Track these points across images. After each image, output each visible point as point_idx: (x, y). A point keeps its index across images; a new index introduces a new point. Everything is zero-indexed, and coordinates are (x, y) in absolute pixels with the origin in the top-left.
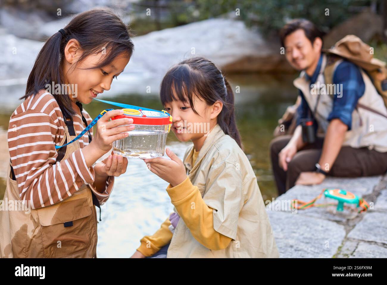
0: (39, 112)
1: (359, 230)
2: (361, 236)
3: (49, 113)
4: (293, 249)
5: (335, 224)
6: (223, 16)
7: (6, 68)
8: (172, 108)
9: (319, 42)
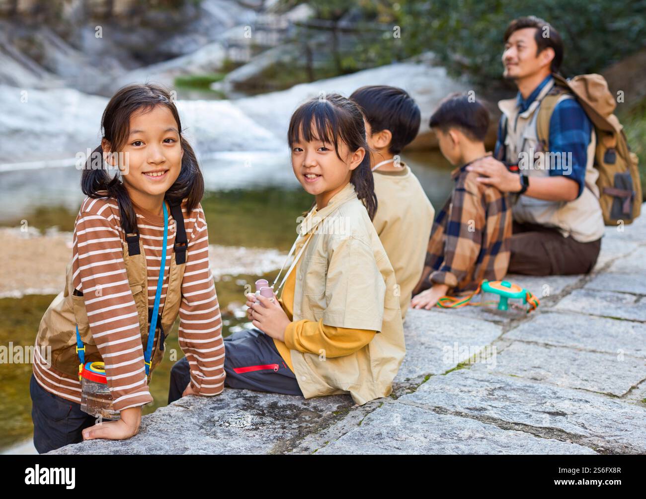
0: (95, 214)
1: (521, 331)
2: (520, 336)
3: (107, 216)
4: (423, 347)
5: (492, 324)
6: (414, 58)
7: (63, 139)
8: (306, 150)
9: (550, 54)
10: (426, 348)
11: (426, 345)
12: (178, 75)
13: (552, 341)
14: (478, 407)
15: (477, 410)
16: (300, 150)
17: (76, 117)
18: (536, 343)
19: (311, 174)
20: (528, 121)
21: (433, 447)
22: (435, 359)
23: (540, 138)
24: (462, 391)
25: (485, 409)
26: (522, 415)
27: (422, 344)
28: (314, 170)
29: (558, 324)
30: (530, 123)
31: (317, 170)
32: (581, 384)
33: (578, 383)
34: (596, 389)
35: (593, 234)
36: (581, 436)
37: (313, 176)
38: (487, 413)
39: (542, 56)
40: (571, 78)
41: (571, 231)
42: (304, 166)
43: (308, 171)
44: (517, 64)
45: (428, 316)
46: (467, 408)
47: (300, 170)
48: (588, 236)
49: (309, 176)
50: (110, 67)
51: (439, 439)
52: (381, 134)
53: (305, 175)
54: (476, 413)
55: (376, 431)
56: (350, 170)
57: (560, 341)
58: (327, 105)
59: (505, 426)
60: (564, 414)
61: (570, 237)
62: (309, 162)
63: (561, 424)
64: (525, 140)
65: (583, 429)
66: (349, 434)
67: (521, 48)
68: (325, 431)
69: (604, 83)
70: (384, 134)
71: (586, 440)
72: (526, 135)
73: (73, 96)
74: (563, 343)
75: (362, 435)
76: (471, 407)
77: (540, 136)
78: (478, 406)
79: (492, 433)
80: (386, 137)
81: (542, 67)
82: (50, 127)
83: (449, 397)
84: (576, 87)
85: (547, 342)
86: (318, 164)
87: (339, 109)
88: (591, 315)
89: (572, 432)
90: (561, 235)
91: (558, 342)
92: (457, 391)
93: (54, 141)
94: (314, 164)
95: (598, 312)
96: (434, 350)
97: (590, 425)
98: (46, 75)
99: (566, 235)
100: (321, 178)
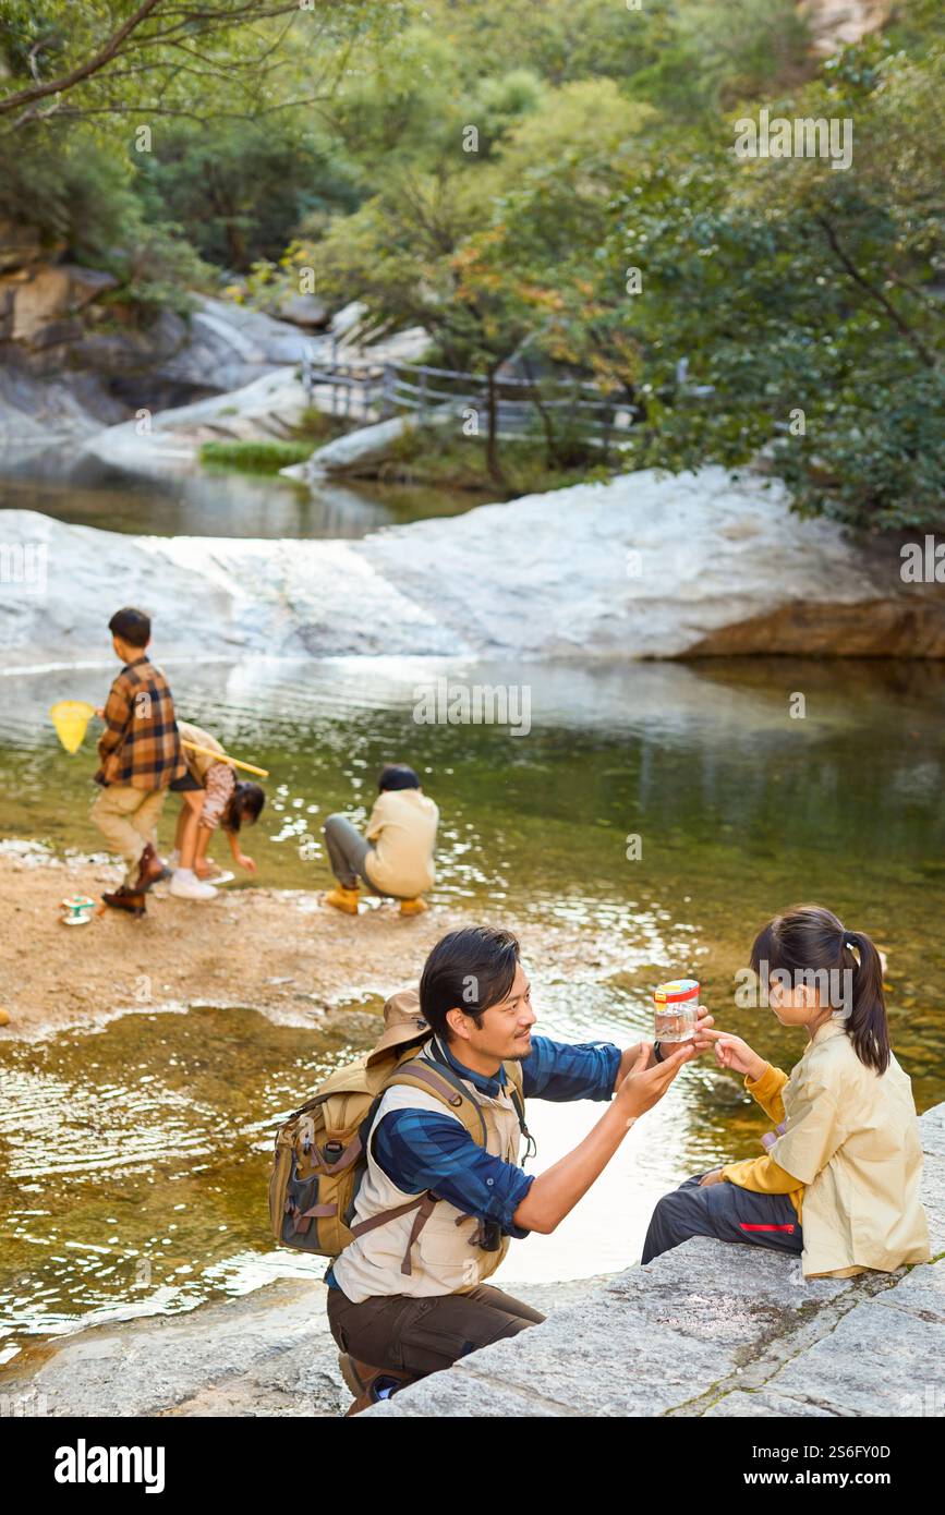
12: (207, 436)
50: (62, 411)
82: (2, 593)
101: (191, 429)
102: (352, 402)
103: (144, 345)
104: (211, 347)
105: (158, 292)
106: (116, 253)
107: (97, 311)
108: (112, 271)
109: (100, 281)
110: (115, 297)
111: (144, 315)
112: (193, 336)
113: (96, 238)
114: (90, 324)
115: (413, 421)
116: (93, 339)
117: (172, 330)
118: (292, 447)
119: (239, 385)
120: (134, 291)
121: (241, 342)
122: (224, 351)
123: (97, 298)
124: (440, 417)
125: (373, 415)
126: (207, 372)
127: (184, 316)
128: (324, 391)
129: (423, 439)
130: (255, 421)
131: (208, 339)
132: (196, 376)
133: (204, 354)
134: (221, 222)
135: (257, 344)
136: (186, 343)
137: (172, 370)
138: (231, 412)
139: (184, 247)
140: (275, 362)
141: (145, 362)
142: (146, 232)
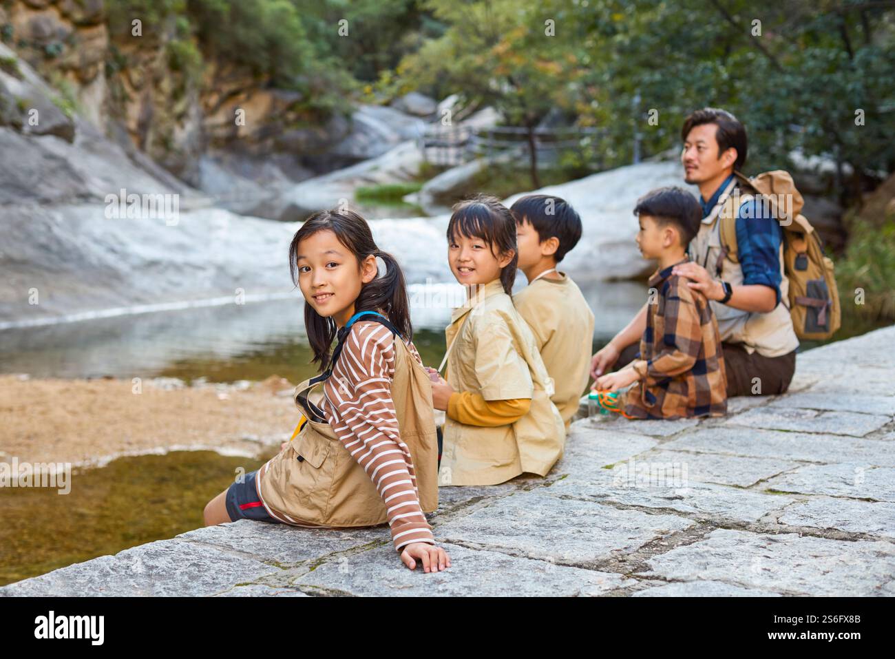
1: (677, 443)
2: (674, 447)
6: (658, 157)
7: (211, 272)
8: (462, 246)
9: (732, 155)
10: (575, 456)
11: (575, 454)
12: (360, 184)
13: (704, 449)
14: (601, 495)
15: (601, 497)
16: (457, 246)
17: (227, 244)
18: (688, 452)
19: (464, 267)
20: (712, 227)
21: (547, 520)
22: (581, 463)
23: (724, 244)
24: (592, 484)
25: (608, 496)
26: (642, 500)
27: (572, 453)
28: (467, 264)
29: (719, 436)
30: (714, 230)
31: (471, 264)
32: (712, 479)
33: (708, 479)
34: (724, 482)
35: (782, 349)
36: (690, 513)
37: (466, 270)
38: (609, 499)
39: (724, 157)
40: (755, 176)
41: (756, 346)
42: (459, 260)
43: (462, 265)
44: (696, 168)
45: (587, 432)
46: (592, 496)
47: (455, 264)
48: (776, 351)
49: (462, 270)
50: (272, 178)
51: (555, 515)
52: (548, 241)
53: (459, 269)
54: (599, 499)
55: (500, 510)
56: (500, 268)
57: (713, 449)
58: (484, 209)
59: (622, 507)
60: (681, 498)
61: (756, 353)
62: (463, 257)
63: (677, 505)
64: (709, 248)
65: (694, 508)
66: (474, 513)
67: (702, 149)
68: (455, 513)
69: (790, 179)
70: (552, 242)
71: (693, 516)
72: (710, 243)
73: (222, 218)
74: (714, 451)
75: (486, 514)
76: (595, 494)
77: (723, 241)
78: (602, 493)
79: (607, 511)
80: (553, 244)
81: (724, 170)
82: (194, 258)
83: (578, 488)
84: (758, 185)
85: (699, 450)
86: (472, 259)
87: (495, 213)
88: (761, 428)
89: (683, 511)
90: (745, 352)
91: (710, 450)
92: (588, 484)
93: (201, 274)
94: (468, 259)
95: (768, 426)
96: (582, 457)
97: (701, 505)
98: (187, 191)
99: (750, 351)
100: (474, 272)
101: (350, 181)
102: (450, 156)
103: (322, 135)
104: (365, 133)
105: (329, 101)
106: (301, 80)
107: (291, 116)
108: (298, 90)
109: (292, 97)
110: (301, 107)
111: (321, 116)
112: (353, 128)
113: (287, 70)
114: (287, 124)
115: (486, 161)
116: (290, 134)
117: (339, 125)
118: (412, 185)
119: (383, 153)
120: (314, 101)
121: (384, 129)
122: (373, 135)
123: (291, 107)
124: (503, 158)
125: (462, 161)
126: (364, 149)
127: (348, 116)
128: (432, 152)
129: (493, 172)
130: (391, 173)
131: (363, 129)
132: (356, 151)
133: (361, 139)
134: (368, 57)
135: (395, 130)
136: (350, 133)
137: (341, 149)
138: (375, 169)
139: (344, 73)
140: (404, 139)
141: (323, 145)
142: (319, 65)
